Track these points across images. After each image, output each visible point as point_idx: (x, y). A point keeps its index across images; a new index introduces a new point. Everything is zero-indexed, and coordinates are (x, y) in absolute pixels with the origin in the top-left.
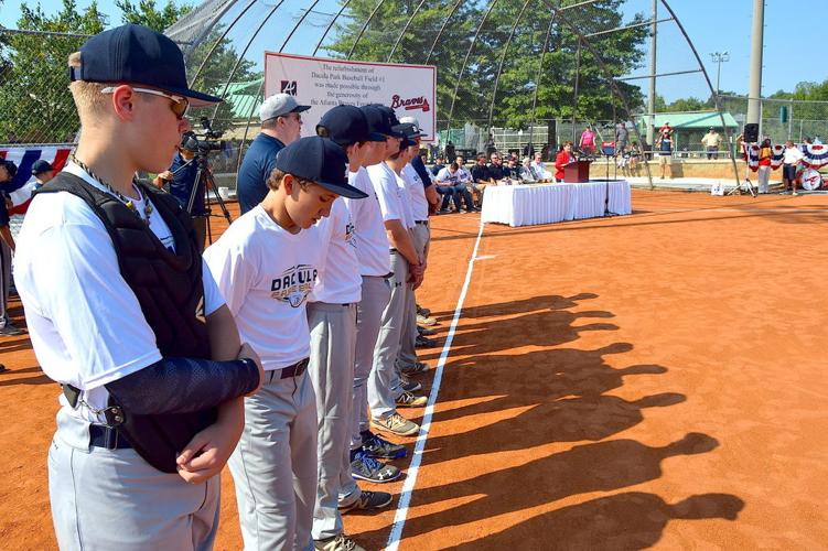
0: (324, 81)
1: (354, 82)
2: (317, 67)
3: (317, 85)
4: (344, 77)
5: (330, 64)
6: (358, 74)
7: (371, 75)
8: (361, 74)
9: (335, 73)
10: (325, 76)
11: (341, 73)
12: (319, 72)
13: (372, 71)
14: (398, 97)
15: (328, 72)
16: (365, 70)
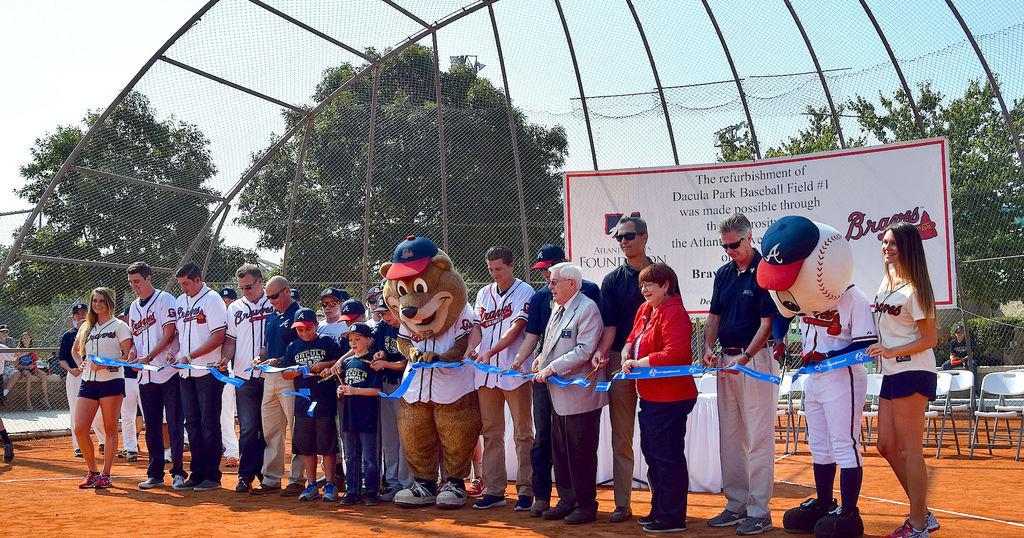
0: (699, 205)
1: (766, 199)
2: (685, 184)
3: (683, 213)
4: (745, 192)
5: (709, 174)
6: (772, 183)
7: (800, 180)
8: (779, 181)
9: (724, 188)
10: (702, 196)
11: (736, 187)
12: (688, 190)
13: (802, 172)
14: (861, 216)
15: (708, 189)
16: (787, 174)
